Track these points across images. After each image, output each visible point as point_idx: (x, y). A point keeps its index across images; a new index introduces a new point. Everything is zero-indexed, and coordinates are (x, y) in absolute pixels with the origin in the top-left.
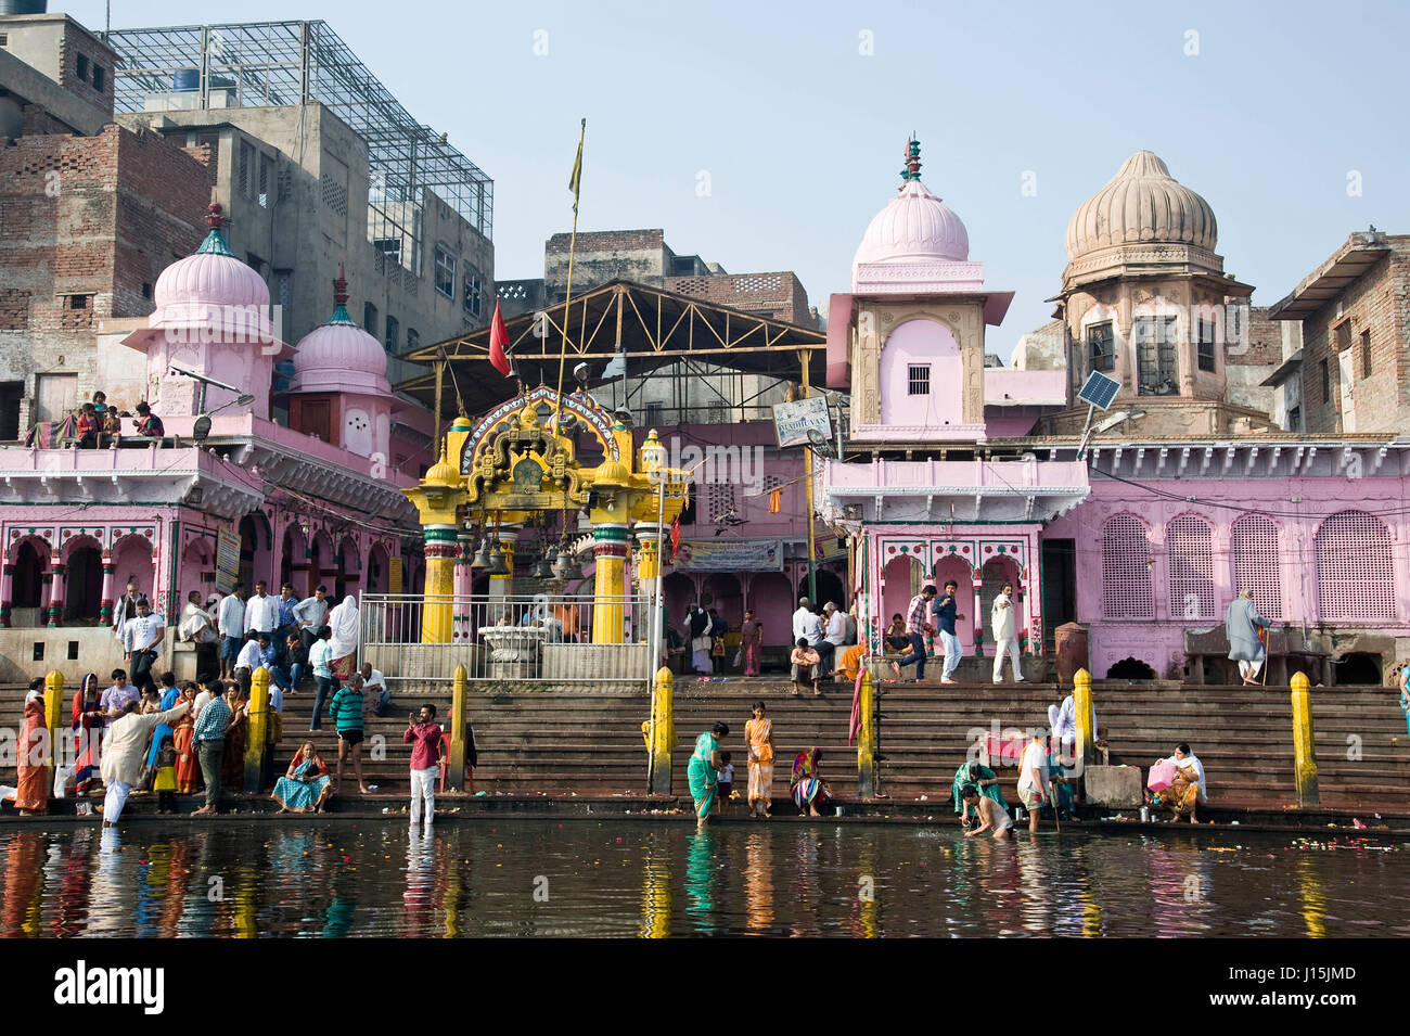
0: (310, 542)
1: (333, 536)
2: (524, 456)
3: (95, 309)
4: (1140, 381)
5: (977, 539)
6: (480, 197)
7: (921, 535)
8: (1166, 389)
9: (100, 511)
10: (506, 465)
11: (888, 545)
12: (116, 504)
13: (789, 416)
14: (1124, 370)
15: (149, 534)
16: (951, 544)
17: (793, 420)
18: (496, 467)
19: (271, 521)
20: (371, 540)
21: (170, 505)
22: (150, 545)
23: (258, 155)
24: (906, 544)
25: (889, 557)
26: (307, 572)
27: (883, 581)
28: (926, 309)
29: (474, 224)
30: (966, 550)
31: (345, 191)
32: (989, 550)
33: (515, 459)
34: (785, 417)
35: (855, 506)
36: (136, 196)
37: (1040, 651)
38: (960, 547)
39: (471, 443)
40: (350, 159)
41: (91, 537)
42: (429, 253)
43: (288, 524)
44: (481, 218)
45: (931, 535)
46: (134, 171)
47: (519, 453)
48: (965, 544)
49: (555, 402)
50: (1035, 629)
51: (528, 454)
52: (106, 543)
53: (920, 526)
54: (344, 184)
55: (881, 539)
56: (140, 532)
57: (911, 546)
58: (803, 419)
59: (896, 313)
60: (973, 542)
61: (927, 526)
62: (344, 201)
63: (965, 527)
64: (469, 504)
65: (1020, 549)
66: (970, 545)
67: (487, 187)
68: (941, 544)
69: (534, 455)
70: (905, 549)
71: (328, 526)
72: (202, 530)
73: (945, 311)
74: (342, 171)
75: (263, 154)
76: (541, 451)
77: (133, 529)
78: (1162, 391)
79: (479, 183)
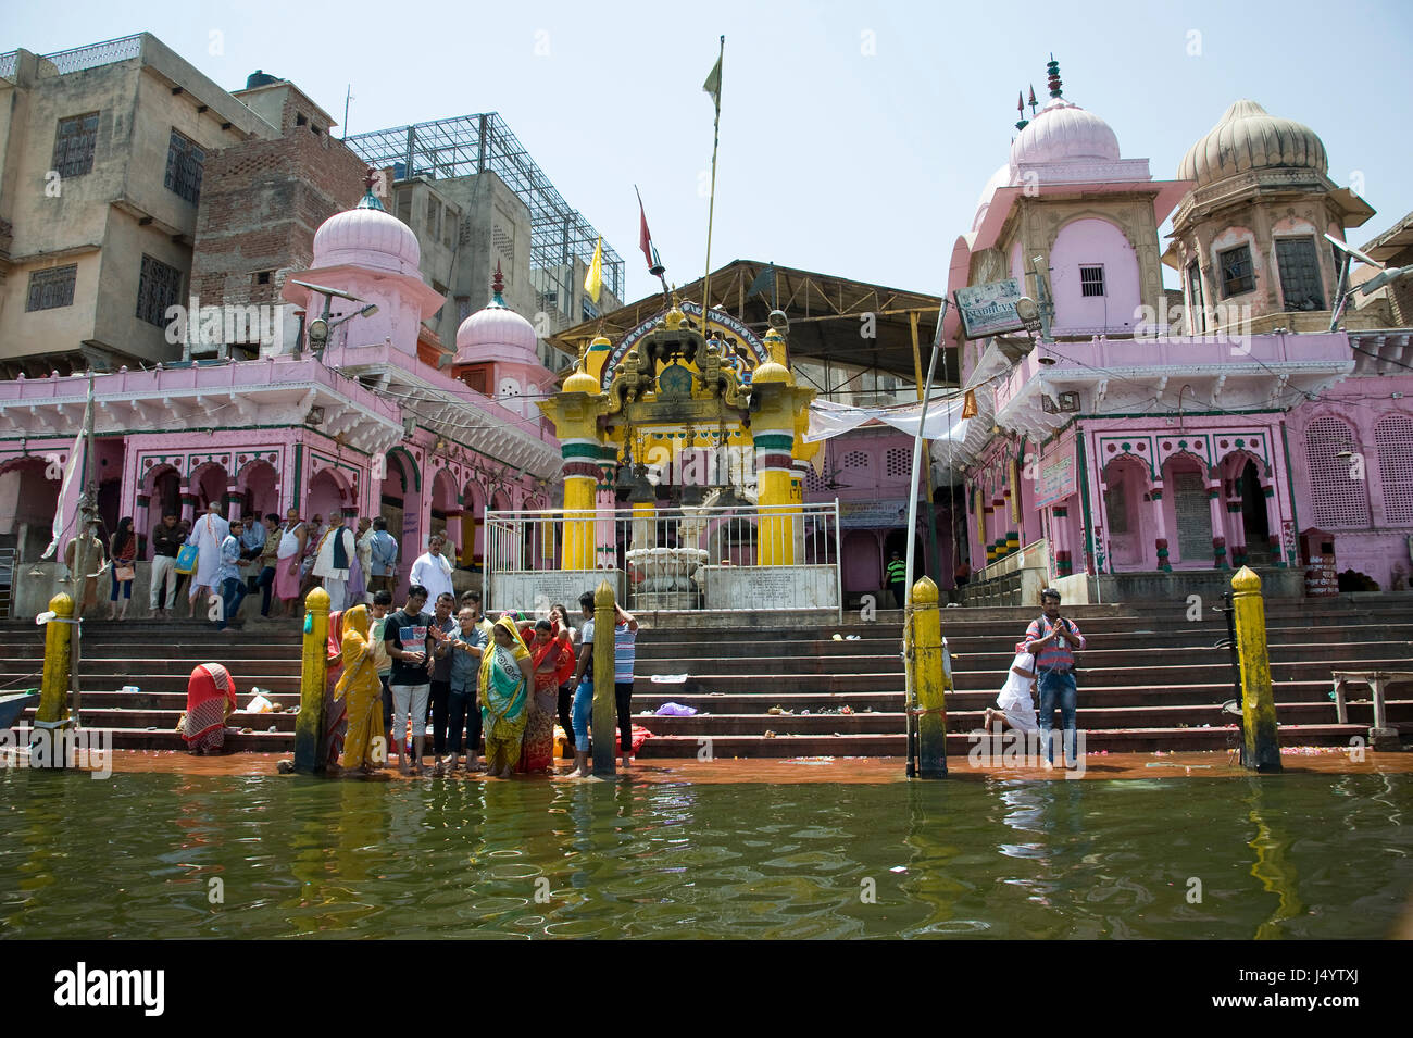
0: (462, 490)
1: (485, 487)
2: (671, 363)
3: (276, 282)
4: (1286, 300)
5: (1210, 432)
6: (615, 273)
7: (1147, 430)
8: (1311, 305)
9: (227, 436)
10: (651, 371)
11: (1106, 443)
12: (240, 429)
13: (977, 301)
14: (1268, 288)
15: (273, 458)
16: (1180, 439)
17: (983, 305)
18: (641, 373)
19: (420, 464)
20: (523, 495)
21: (293, 427)
22: (274, 470)
23: (444, 208)
24: (1128, 441)
25: (1109, 456)
26: (459, 519)
27: (1105, 484)
28: (1094, 207)
29: (611, 289)
30: (1198, 445)
31: (512, 241)
32: (1224, 445)
33: (660, 366)
34: (972, 300)
35: (1069, 394)
36: (318, 189)
37: (1296, 560)
38: (1191, 442)
39: (612, 363)
40: (516, 217)
41: (217, 463)
42: (577, 302)
43: (436, 469)
44: (615, 284)
45: (1156, 429)
46: (316, 167)
47: (665, 361)
48: (1196, 439)
49: (700, 316)
50: (1287, 534)
51: (675, 361)
52: (231, 468)
53: (1143, 419)
54: (511, 237)
55: (1098, 436)
56: (265, 457)
57: (1134, 443)
58: (994, 304)
59: (1062, 211)
60: (1206, 436)
61: (1152, 419)
62: (512, 249)
63: (1196, 418)
64: (610, 415)
65: (1261, 444)
66: (1203, 440)
67: (620, 266)
68: (1170, 440)
69: (682, 362)
70: (1126, 447)
71: (480, 477)
72: (335, 460)
73: (1114, 209)
74: (510, 226)
75: (448, 209)
76: (689, 357)
77: (258, 454)
78: (1308, 307)
79: (615, 264)
